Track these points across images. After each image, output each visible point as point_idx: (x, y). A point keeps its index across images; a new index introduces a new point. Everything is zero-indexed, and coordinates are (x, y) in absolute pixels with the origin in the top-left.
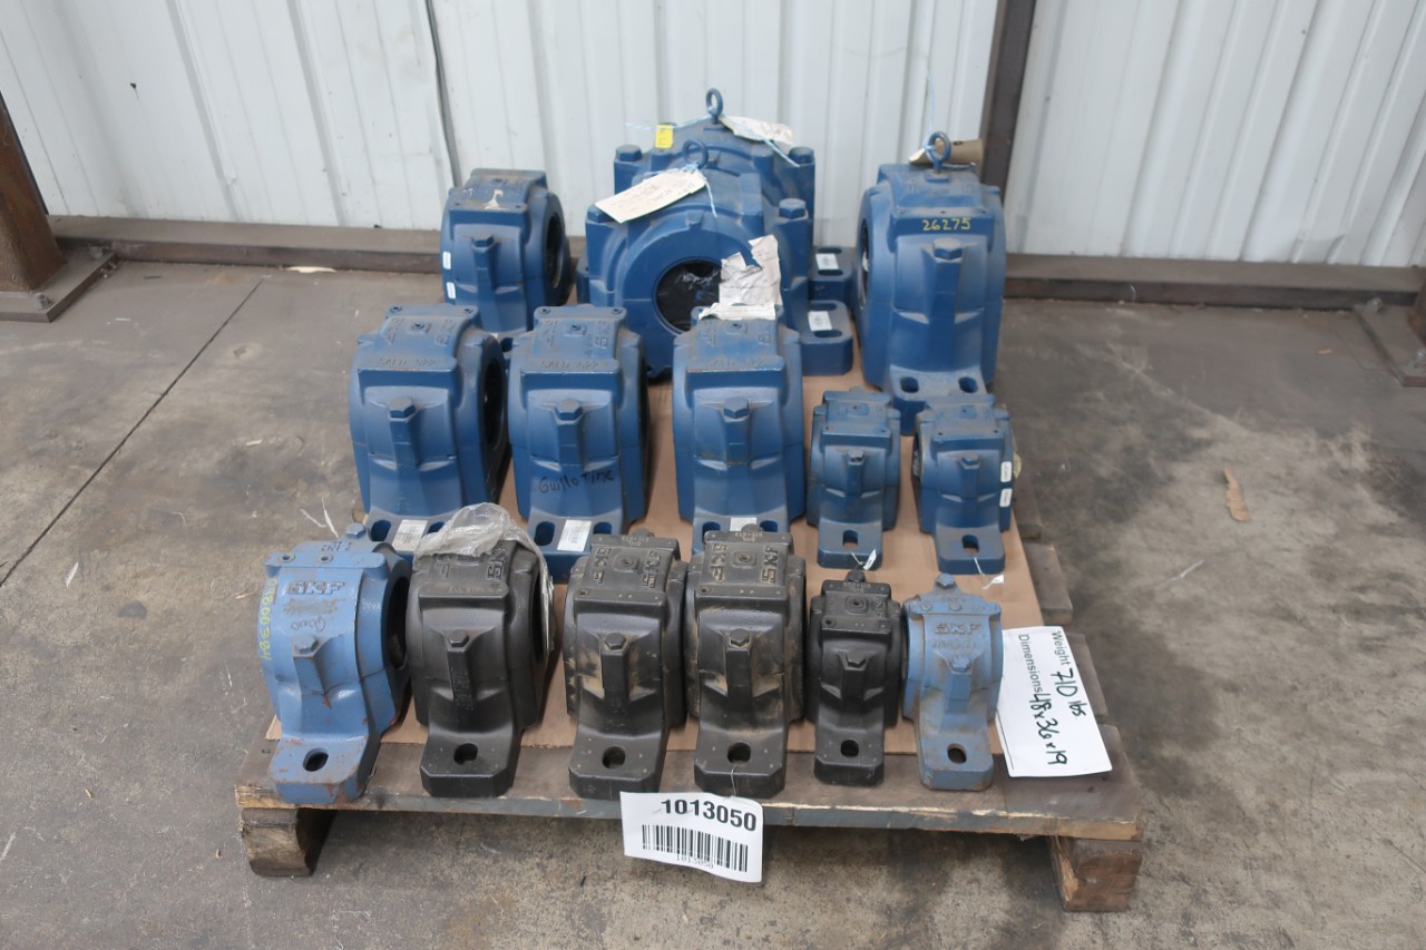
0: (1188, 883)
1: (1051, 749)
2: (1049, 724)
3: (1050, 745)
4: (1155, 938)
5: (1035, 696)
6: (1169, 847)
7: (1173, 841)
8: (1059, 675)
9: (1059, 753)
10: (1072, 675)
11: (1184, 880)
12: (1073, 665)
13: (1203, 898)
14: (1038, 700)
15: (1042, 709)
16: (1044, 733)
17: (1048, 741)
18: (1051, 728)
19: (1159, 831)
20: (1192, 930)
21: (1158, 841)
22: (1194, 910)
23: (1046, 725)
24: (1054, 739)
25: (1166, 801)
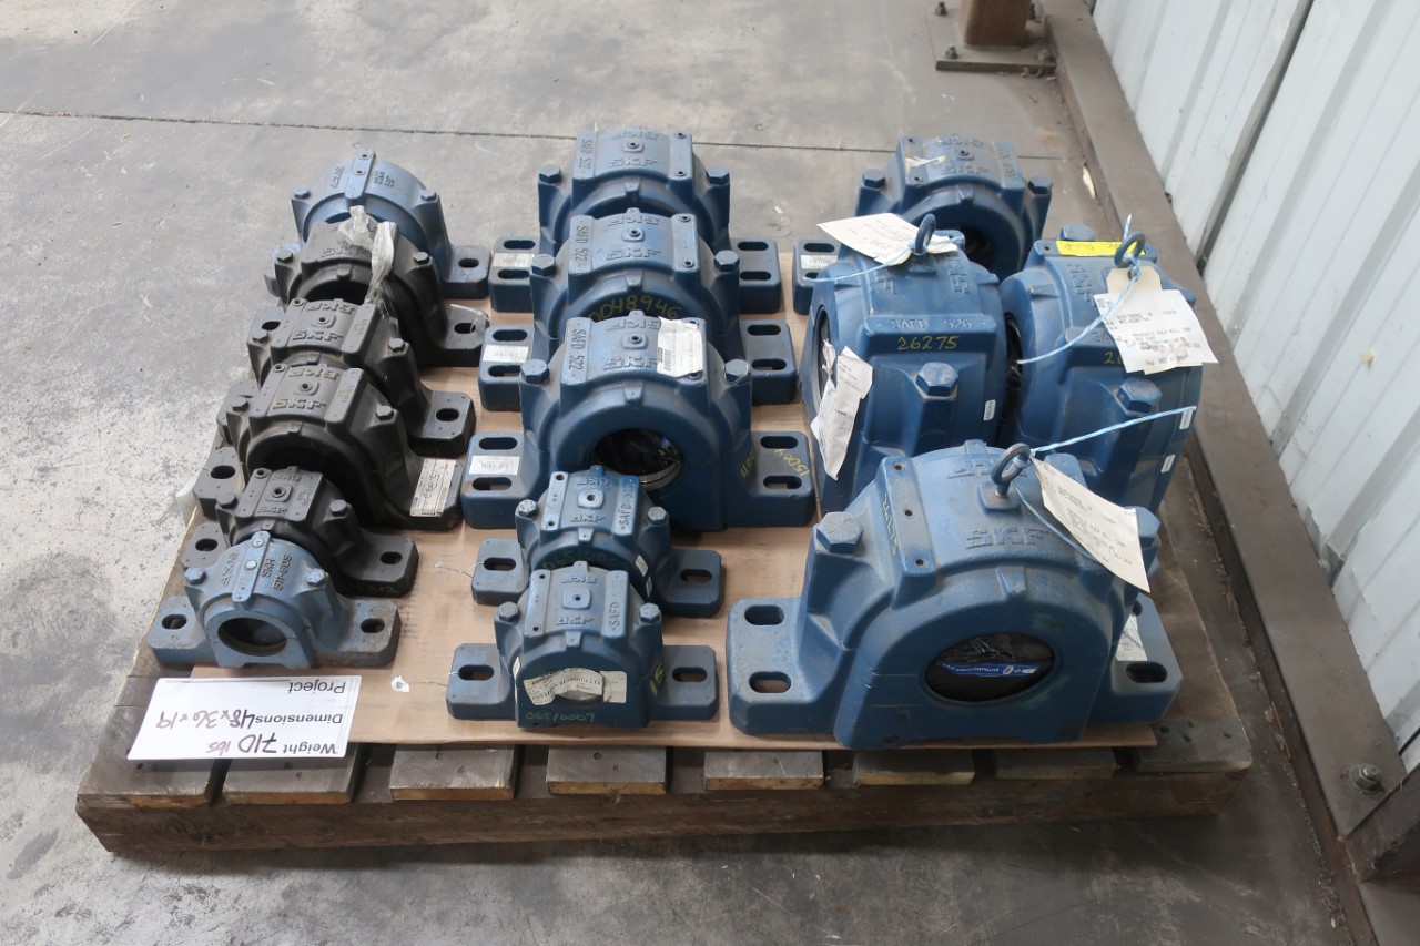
0: (121, 925)
1: (179, 717)
2: (210, 721)
3: (185, 717)
4: (76, 879)
5: (253, 716)
6: (167, 918)
7: (172, 924)
8: (272, 740)
9: (171, 724)
10: (264, 751)
11: (126, 922)
12: (280, 754)
13: (101, 937)
14: (245, 716)
15: (232, 718)
16: (202, 715)
17: (190, 716)
18: (206, 722)
19: (187, 912)
20: (72, 916)
21: (176, 908)
22: (90, 924)
23: (211, 718)
24: (190, 721)
25: (222, 929)
